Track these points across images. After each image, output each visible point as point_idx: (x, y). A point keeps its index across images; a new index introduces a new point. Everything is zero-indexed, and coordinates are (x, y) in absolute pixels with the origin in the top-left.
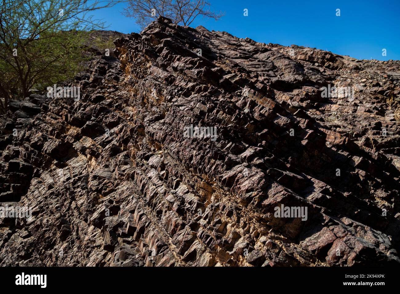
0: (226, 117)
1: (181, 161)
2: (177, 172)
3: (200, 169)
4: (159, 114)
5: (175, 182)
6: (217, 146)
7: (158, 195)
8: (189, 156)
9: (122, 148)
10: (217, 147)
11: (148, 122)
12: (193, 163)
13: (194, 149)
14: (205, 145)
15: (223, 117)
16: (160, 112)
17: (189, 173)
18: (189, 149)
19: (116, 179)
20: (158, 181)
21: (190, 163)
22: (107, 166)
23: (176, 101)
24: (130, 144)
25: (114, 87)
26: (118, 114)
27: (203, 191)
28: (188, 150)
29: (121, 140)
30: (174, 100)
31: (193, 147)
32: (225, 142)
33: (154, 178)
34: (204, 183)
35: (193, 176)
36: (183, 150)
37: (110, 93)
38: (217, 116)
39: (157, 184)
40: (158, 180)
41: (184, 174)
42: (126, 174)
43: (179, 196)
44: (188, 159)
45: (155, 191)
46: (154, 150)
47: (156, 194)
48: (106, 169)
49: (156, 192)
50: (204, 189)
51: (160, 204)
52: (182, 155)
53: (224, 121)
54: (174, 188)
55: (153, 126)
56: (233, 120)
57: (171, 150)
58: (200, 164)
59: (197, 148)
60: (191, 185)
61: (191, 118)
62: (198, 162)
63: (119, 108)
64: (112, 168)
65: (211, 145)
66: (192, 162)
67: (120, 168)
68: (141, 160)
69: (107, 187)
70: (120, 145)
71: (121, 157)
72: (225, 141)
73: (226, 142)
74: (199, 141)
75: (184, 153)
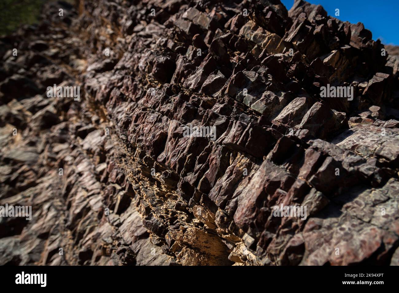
0: (264, 38)
1: (134, 149)
2: (123, 177)
3: (186, 186)
4: (113, 60)
5: (119, 198)
6: (252, 108)
7: (90, 214)
8: (154, 137)
9: (61, 118)
10: (251, 112)
11: (93, 72)
12: (164, 161)
13: (170, 115)
14: (208, 105)
15: (256, 35)
16: (114, 56)
17: (151, 185)
18: (156, 114)
19: (42, 165)
20: (94, 183)
21: (156, 158)
22: (32, 144)
23: (143, 30)
24: (71, 112)
25: (63, 32)
26: (63, 69)
27: (191, 255)
28: (152, 117)
29: (61, 104)
30: (138, 28)
31: (169, 111)
32: (277, 99)
33: (87, 176)
34: (197, 232)
35: (163, 197)
36: (138, 117)
37: (56, 40)
38: (238, 32)
39: (90, 188)
40: (94, 180)
41: (138, 188)
42: (59, 158)
43: (122, 242)
44: (148, 147)
45: (85, 203)
46: (97, 122)
47: (87, 209)
48: (30, 149)
49: (87, 204)
50: (197, 250)
51: (90, 236)
52: (134, 131)
53: (259, 46)
54: (116, 210)
55: (99, 78)
56: (293, 39)
57: (117, 119)
58: (190, 168)
59: (182, 112)
60: (156, 225)
61: (166, 41)
62: (182, 161)
63: (66, 60)
64: (40, 147)
65: (231, 103)
66: (162, 156)
67: (52, 147)
68: (76, 138)
69: (26, 178)
70: (59, 113)
71: (56, 130)
72: (278, 93)
73: (281, 99)
74: (187, 93)
75: (141, 126)
